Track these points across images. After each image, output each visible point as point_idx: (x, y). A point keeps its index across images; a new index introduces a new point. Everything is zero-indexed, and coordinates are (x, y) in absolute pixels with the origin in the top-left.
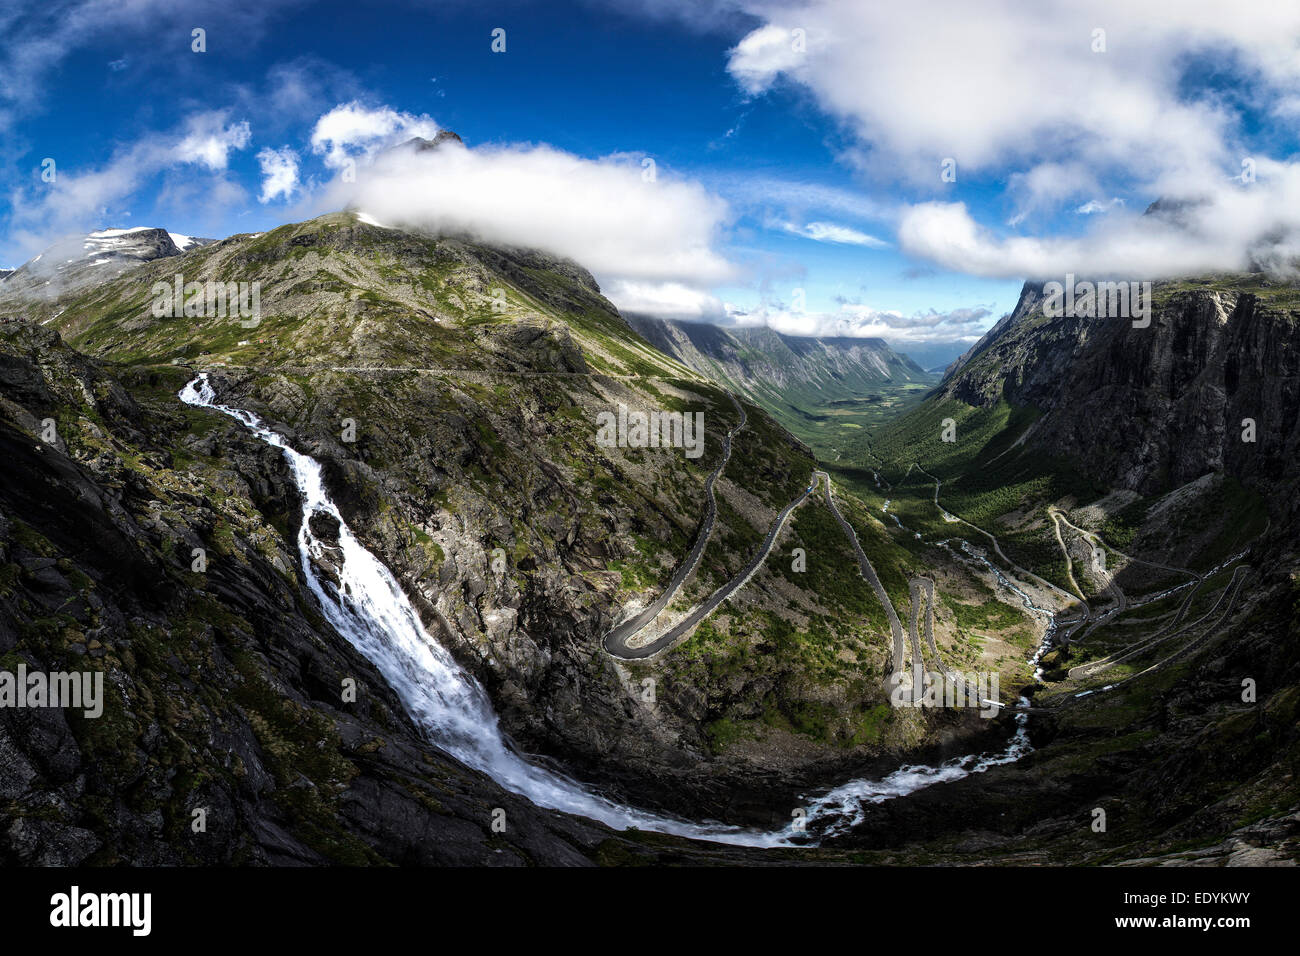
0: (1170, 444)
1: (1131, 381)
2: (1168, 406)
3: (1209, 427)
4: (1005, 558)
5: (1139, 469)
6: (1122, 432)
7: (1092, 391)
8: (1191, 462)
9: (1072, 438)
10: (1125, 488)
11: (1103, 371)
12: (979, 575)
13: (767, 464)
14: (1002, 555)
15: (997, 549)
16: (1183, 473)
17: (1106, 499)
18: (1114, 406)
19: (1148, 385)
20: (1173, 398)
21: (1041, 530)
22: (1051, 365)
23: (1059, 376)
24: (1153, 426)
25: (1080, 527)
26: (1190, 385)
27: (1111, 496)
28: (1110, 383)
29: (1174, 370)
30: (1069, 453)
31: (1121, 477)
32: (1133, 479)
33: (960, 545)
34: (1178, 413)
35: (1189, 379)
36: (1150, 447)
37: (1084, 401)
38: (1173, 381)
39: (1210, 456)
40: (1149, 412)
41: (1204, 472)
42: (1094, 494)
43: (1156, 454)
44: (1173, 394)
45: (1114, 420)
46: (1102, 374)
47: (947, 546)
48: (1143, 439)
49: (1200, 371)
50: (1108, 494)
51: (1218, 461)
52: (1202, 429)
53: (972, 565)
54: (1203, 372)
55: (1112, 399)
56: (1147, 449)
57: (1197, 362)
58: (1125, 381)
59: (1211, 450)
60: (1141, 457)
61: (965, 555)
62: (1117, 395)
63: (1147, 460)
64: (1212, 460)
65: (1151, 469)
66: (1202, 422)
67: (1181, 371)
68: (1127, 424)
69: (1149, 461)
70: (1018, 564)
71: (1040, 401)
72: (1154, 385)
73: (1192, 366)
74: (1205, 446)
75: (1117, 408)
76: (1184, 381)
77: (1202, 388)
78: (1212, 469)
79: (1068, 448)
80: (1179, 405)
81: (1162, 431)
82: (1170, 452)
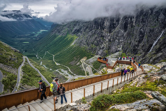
0: (109, 44)
1: (99, 28)
2: (109, 35)
3: (119, 40)
4: (72, 72)
5: (101, 50)
6: (97, 41)
7: (90, 31)
8: (114, 49)
9: (85, 43)
10: (98, 55)
11: (93, 26)
12: (66, 77)
13: (10, 57)
14: (71, 72)
15: (70, 70)
16: (112, 51)
17: (93, 57)
18: (95, 35)
19: (104, 29)
20: (110, 33)
21: (79, 65)
22: (79, 24)
23: (81, 27)
24: (105, 39)
25: (88, 64)
26: (115, 29)
27: (95, 57)
28: (94, 29)
29: (111, 25)
30: (85, 46)
31: (97, 52)
32: (100, 53)
33: (61, 70)
34: (111, 36)
35: (114, 28)
36: (104, 45)
37: (88, 34)
38: (110, 28)
39: (119, 47)
40: (104, 36)
41: (117, 51)
42: (91, 56)
43: (105, 47)
44: (110, 32)
45: (95, 38)
46: (92, 26)
47: (58, 71)
48: (102, 43)
49: (117, 25)
50: (94, 56)
51: (121, 49)
52: (117, 41)
53: (64, 75)
54: (118, 26)
55: (95, 33)
56: (103, 46)
57: (117, 23)
58: (98, 28)
59: (119, 46)
60: (102, 47)
61: (62, 72)
62: (96, 32)
63: (103, 48)
64: (119, 48)
65: (104, 50)
66: (117, 39)
67: (112, 25)
68: (98, 39)
69: (104, 48)
70: (75, 73)
71: (77, 34)
72: (105, 30)
73: (115, 24)
74: (117, 45)
75: (96, 35)
76: (113, 28)
77: (118, 30)
78: (119, 51)
79: (84, 45)
80: (111, 35)
81: (107, 41)
82: (109, 46)
